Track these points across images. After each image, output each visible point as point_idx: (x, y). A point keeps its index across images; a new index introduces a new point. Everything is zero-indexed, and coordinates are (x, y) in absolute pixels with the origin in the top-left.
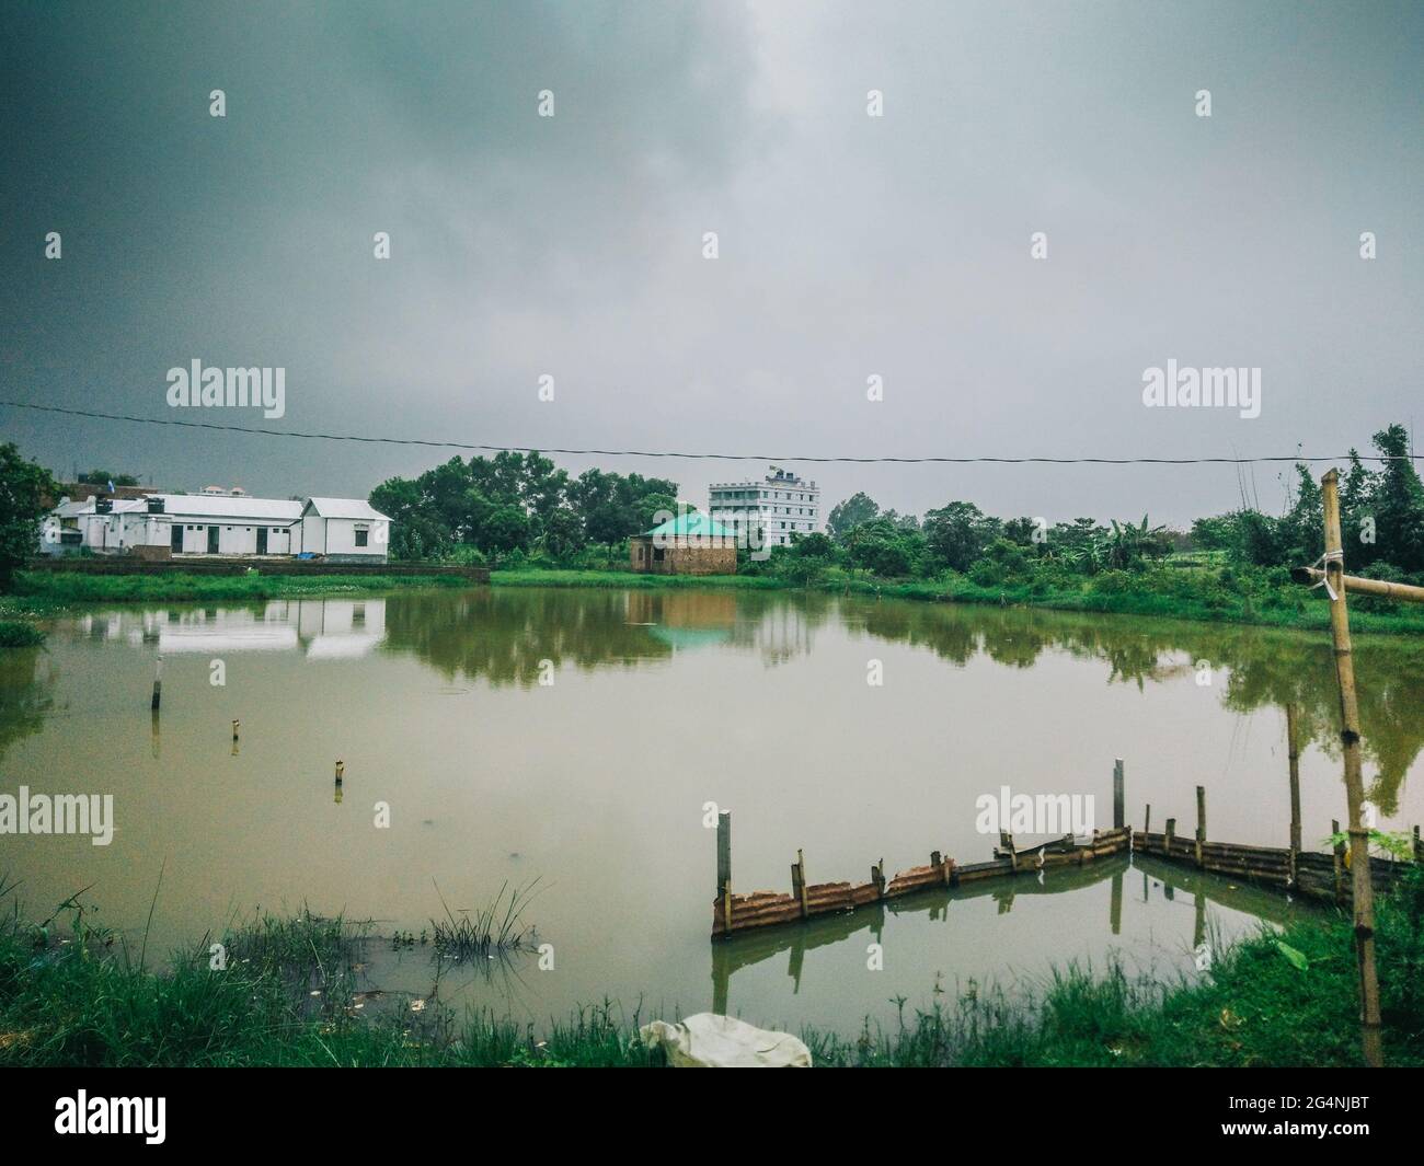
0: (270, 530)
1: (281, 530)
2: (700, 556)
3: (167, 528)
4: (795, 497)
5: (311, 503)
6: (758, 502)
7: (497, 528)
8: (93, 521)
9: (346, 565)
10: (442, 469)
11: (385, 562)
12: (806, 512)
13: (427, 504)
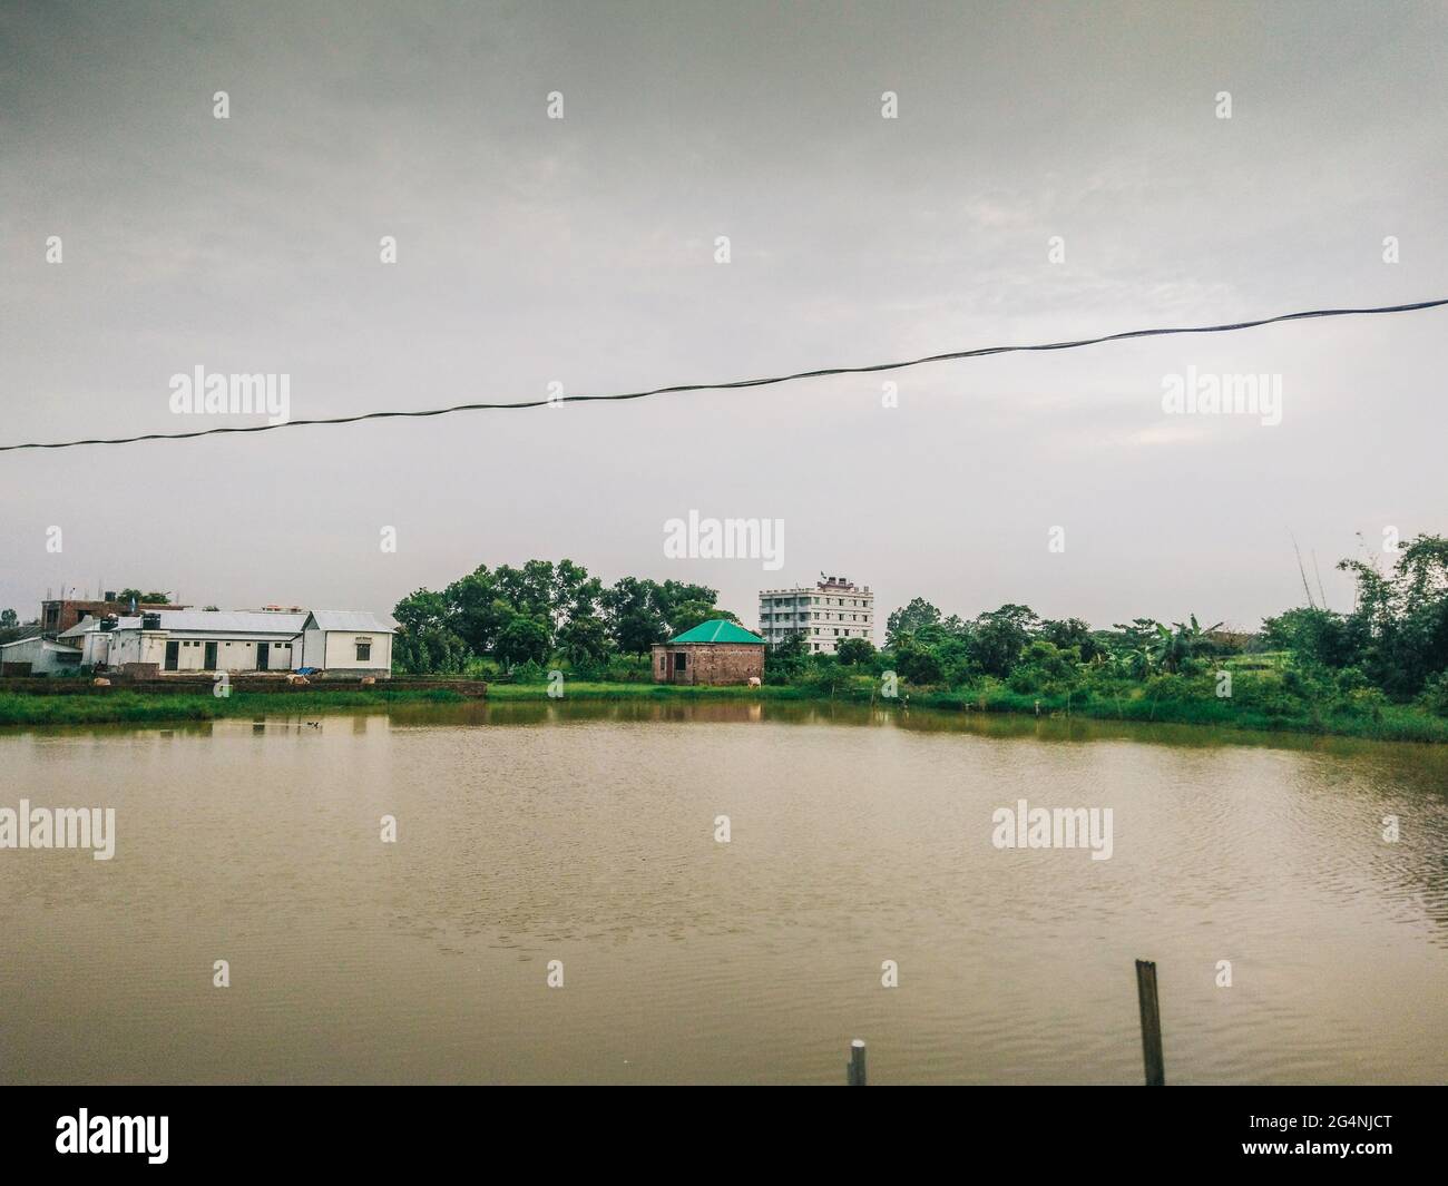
0: (272, 645)
1: (283, 645)
2: (724, 665)
3: (161, 644)
4: (848, 604)
5: (311, 616)
6: (809, 608)
7: (514, 639)
8: (96, 639)
9: (346, 681)
10: (468, 580)
11: (388, 676)
12: (860, 618)
13: (455, 615)
